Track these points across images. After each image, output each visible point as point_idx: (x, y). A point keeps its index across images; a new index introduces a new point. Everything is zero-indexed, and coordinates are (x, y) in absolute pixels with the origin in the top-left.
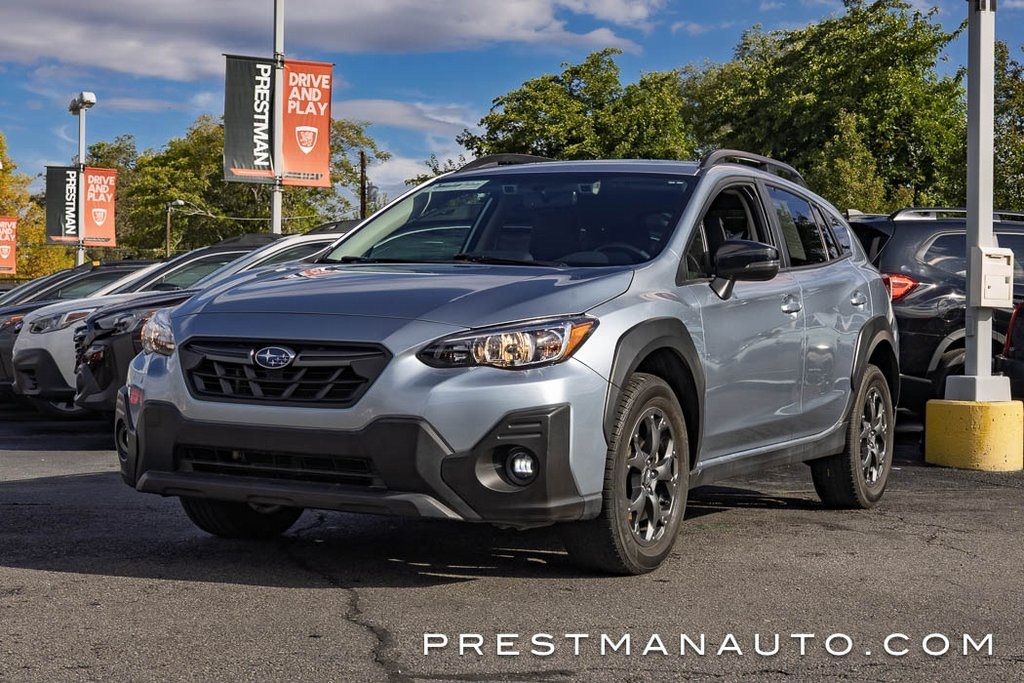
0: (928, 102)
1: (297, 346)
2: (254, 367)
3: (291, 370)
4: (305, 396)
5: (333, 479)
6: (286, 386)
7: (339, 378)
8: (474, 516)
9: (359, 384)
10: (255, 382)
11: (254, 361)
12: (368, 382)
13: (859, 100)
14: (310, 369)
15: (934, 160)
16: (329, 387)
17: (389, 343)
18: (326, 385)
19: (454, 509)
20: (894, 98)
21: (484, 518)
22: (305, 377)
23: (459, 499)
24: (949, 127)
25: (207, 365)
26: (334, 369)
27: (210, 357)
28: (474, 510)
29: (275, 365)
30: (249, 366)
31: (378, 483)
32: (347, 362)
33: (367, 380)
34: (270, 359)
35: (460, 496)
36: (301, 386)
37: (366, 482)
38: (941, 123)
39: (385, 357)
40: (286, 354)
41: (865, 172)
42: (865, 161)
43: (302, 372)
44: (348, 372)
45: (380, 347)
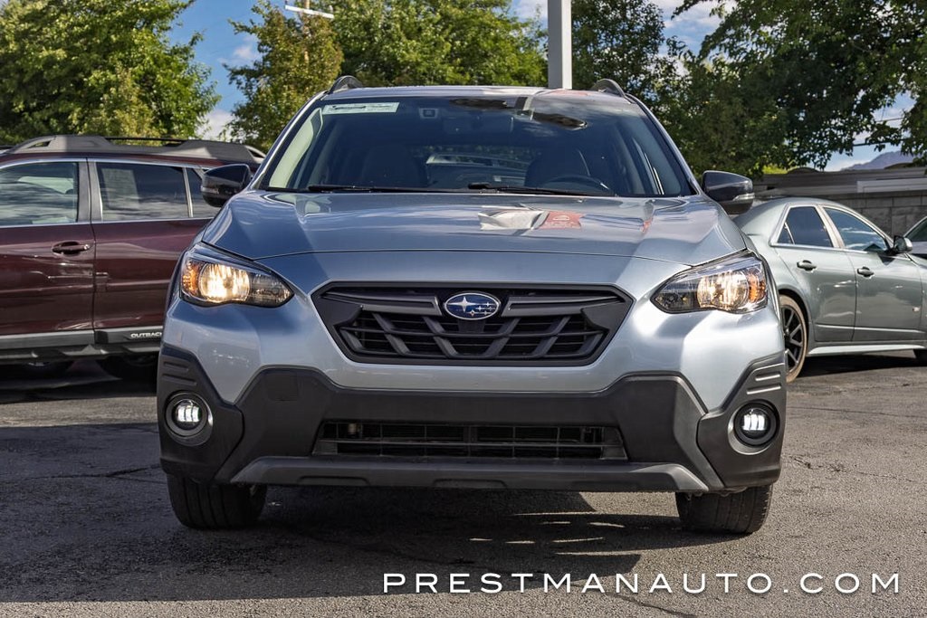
0: (168, 62)
1: (502, 292)
2: (444, 319)
3: (498, 321)
4: (519, 351)
5: (550, 453)
6: (490, 341)
7: (566, 329)
8: (719, 484)
9: (595, 334)
10: (443, 337)
11: (443, 311)
12: (606, 334)
13: (105, 57)
14: (524, 319)
15: (172, 115)
16: (553, 340)
17: (625, 283)
18: (548, 338)
19: (703, 479)
20: (138, 58)
21: (726, 487)
22: (516, 330)
23: (709, 466)
24: (186, 85)
25: (366, 318)
26: (556, 318)
27: (367, 307)
28: (720, 478)
29: (475, 316)
30: (434, 318)
31: (610, 454)
32: (576, 310)
33: (605, 332)
34: (469, 308)
35: (711, 464)
36: (512, 340)
37: (597, 453)
38: (179, 81)
39: (623, 302)
40: (491, 302)
41: (143, 123)
42: (142, 113)
43: (515, 323)
44: (578, 321)
45: (614, 291)
